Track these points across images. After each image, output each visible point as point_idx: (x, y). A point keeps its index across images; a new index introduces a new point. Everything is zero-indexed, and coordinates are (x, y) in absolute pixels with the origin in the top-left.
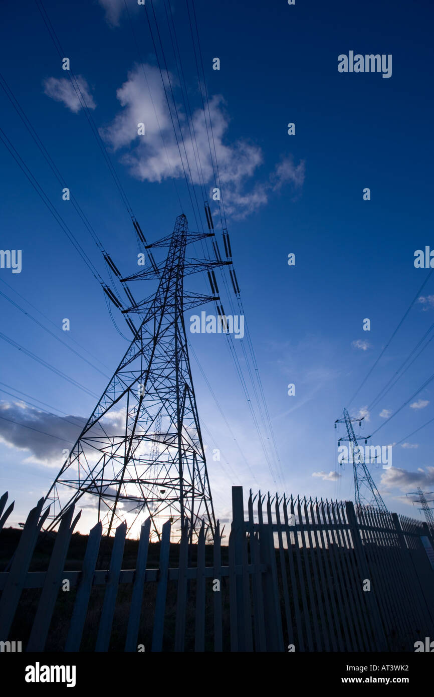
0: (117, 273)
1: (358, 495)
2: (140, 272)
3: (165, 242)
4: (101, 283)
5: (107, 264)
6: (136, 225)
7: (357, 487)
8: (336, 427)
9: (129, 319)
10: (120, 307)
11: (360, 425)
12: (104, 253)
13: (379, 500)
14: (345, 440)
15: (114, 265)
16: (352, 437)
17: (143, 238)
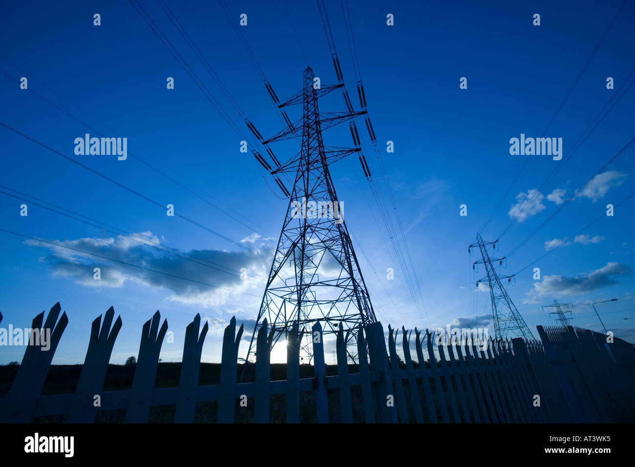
0: (259, 136)
1: (496, 312)
2: (280, 133)
3: (297, 99)
4: (252, 151)
5: (252, 132)
6: (269, 88)
7: (494, 304)
8: (469, 252)
9: (278, 178)
10: (269, 169)
11: (494, 247)
12: (247, 121)
13: (517, 314)
14: (480, 263)
15: (257, 131)
16: (486, 260)
17: (275, 99)
